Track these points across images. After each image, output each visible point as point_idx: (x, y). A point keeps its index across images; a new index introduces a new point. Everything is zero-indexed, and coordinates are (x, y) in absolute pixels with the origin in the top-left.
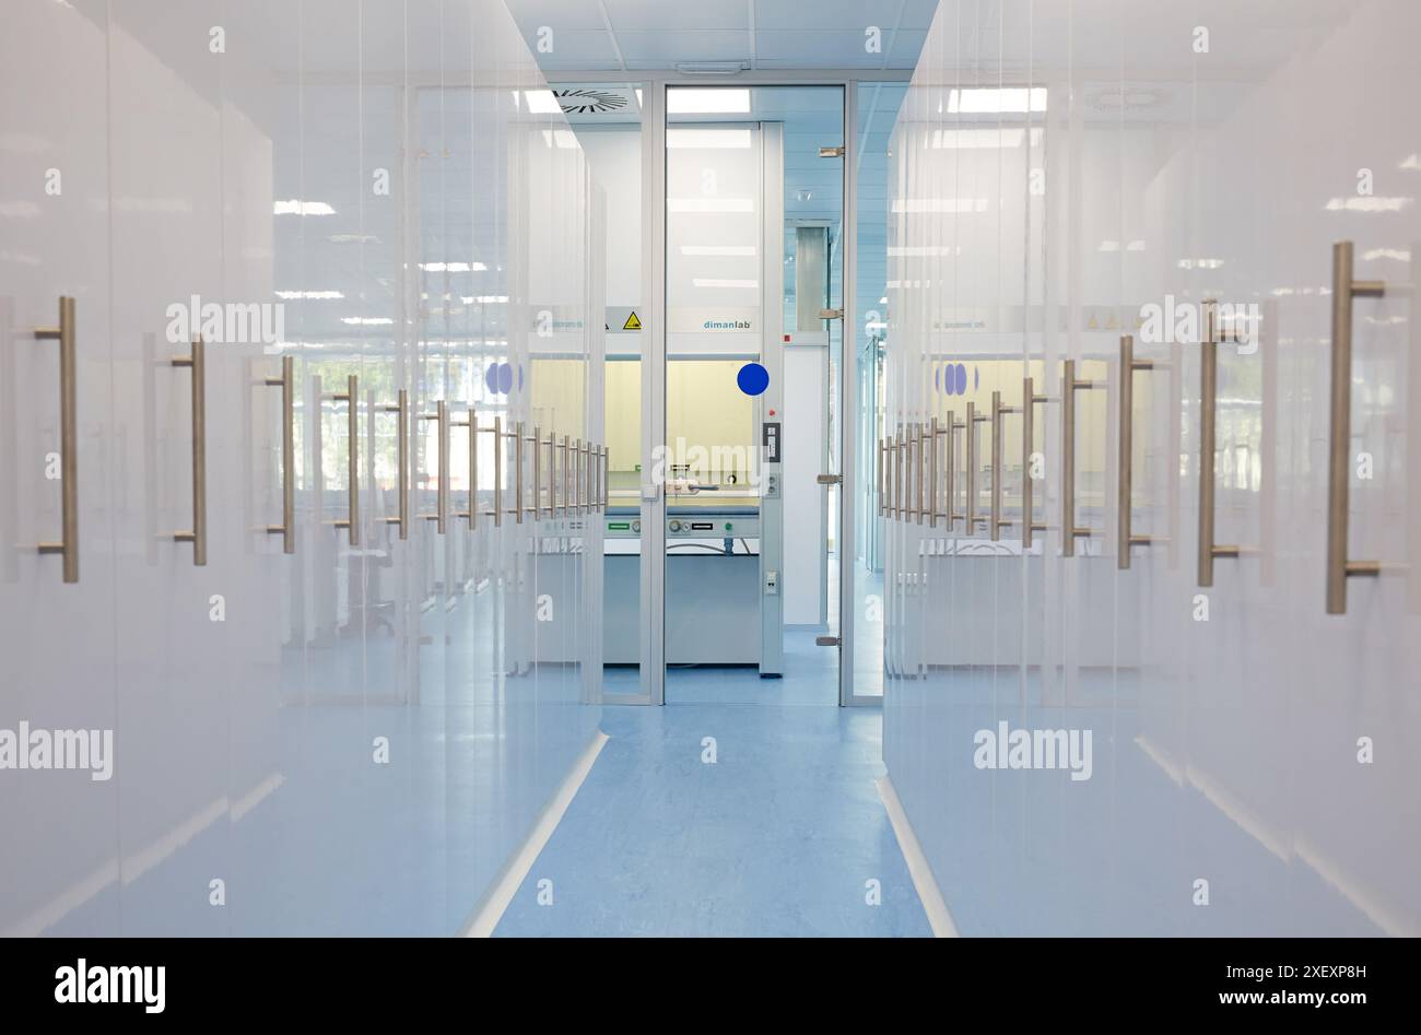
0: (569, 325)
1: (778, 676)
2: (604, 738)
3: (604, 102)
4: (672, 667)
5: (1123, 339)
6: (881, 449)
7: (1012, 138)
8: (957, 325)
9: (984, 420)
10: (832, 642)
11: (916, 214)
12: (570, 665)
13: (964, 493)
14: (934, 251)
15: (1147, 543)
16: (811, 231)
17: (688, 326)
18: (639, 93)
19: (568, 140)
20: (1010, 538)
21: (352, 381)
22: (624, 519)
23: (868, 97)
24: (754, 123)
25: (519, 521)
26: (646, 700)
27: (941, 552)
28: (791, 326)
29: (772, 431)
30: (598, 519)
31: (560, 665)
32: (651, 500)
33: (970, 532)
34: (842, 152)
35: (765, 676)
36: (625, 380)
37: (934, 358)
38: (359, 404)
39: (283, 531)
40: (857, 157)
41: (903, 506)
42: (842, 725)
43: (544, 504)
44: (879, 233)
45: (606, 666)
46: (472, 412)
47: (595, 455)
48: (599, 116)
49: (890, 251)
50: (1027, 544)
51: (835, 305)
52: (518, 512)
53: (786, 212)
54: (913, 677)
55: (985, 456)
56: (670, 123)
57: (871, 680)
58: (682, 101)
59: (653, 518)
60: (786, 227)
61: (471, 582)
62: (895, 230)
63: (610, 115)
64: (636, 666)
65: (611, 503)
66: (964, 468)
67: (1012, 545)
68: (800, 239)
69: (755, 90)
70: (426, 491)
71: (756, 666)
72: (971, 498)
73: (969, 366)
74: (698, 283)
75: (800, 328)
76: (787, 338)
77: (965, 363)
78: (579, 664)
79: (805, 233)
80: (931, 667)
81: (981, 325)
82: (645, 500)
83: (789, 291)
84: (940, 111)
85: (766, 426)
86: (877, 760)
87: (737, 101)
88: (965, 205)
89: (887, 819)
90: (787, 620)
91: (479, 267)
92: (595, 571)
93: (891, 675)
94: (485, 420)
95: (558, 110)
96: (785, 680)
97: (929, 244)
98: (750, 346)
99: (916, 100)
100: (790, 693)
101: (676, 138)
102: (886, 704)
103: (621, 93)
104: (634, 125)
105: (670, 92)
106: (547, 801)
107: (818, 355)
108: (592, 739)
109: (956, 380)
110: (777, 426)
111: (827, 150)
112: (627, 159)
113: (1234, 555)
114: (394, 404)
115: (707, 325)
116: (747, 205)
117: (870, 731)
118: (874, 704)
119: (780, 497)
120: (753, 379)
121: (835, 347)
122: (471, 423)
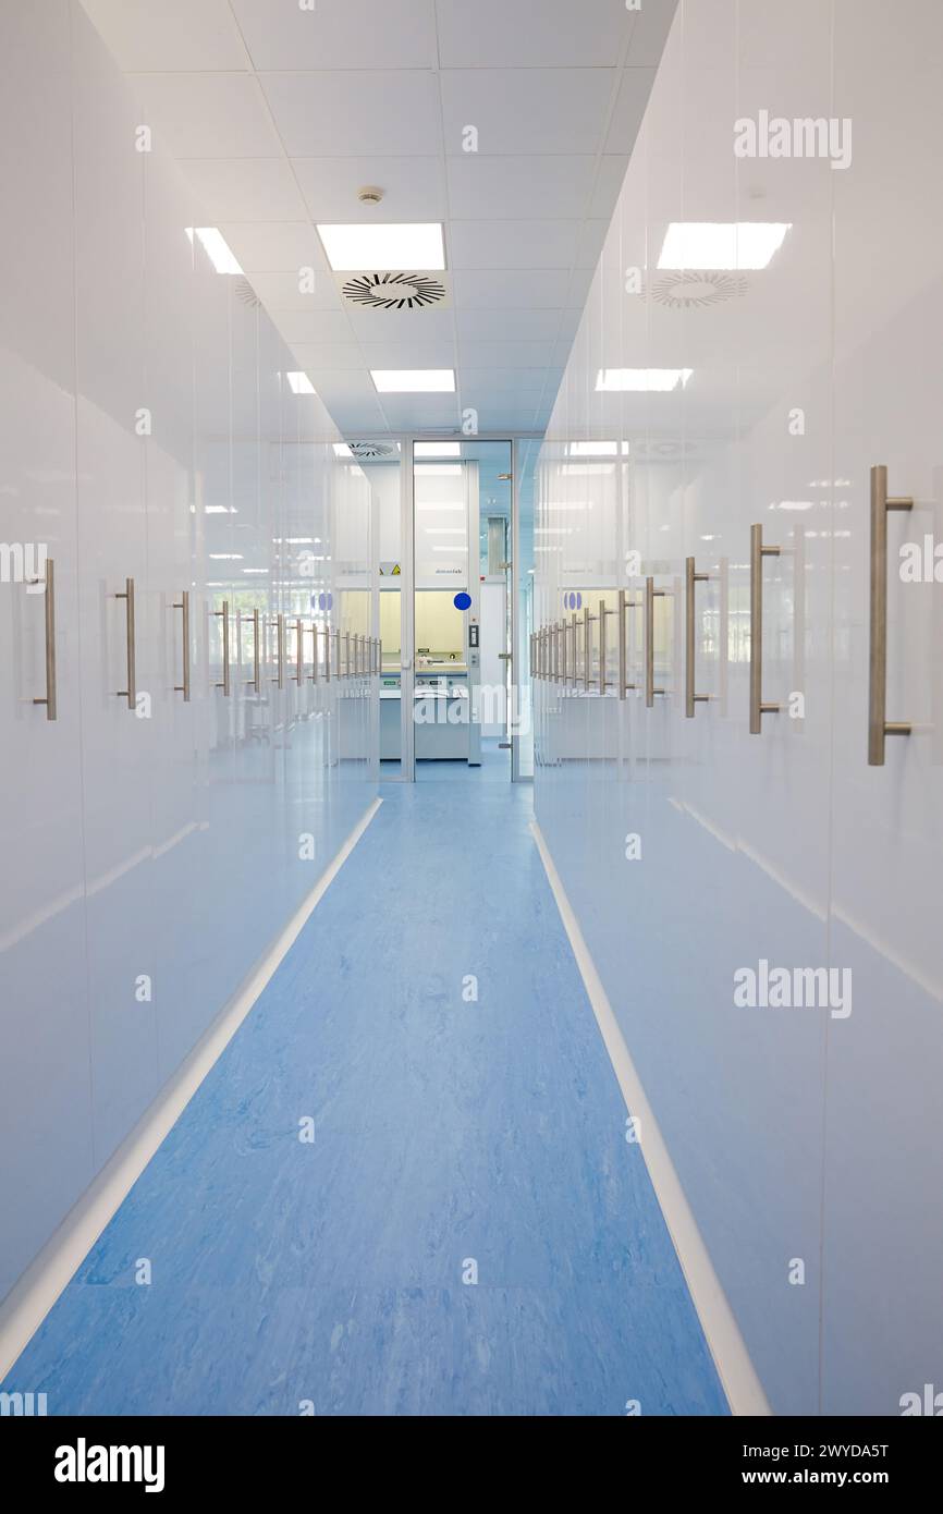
0: (357, 572)
1: (478, 765)
2: (380, 801)
3: (380, 450)
4: (419, 761)
5: (648, 579)
6: (531, 640)
7: (609, 469)
8: (576, 571)
9: (594, 619)
10: (507, 746)
11: (553, 511)
12: (360, 760)
13: (583, 663)
14: (564, 531)
15: (662, 692)
16: (496, 520)
17: (427, 572)
18: (399, 445)
19: (357, 470)
20: (595, 688)
21: (225, 605)
22: (391, 679)
23: (524, 446)
24: (463, 461)
25: (328, 681)
26: (405, 779)
27: (568, 695)
28: (485, 571)
29: (474, 630)
30: (376, 680)
31: (353, 760)
32: (406, 669)
33: (574, 686)
34: (510, 477)
35: (471, 765)
36: (392, 603)
37: (565, 589)
38: (230, 616)
39: (184, 689)
40: (519, 482)
41: (547, 672)
42: (513, 793)
43: (344, 671)
44: (530, 521)
45: (381, 760)
46: (299, 621)
47: (375, 644)
48: (377, 458)
49: (536, 531)
50: (603, 692)
51: (509, 561)
52: (327, 676)
53: (481, 510)
54: (555, 765)
55: (595, 643)
56: (416, 461)
57: (527, 768)
58: (422, 449)
59: (407, 678)
60: (481, 517)
61: (313, 714)
62: (538, 520)
63: (384, 457)
64: (400, 760)
65: (383, 670)
66: (583, 649)
67: (594, 692)
68: (490, 523)
69: (463, 444)
70: (291, 664)
71: (466, 760)
72: (587, 667)
73: (583, 593)
74: (436, 548)
75: (491, 573)
76: (483, 579)
77: (581, 592)
78: (365, 759)
79: (492, 521)
80: (564, 760)
81: (590, 571)
82: (404, 668)
83: (483, 553)
84: (566, 453)
85: (471, 627)
86: (531, 811)
87: (453, 449)
88: (581, 506)
89: (535, 845)
90: (483, 735)
91: (317, 540)
92: (375, 707)
93: (539, 762)
94: (307, 624)
95: (351, 454)
96: (482, 767)
97: (561, 528)
98: (461, 583)
99: (548, 449)
100: (484, 775)
101: (419, 470)
102: (535, 780)
103: (390, 445)
104: (397, 463)
105: (416, 444)
106: (346, 837)
107: (501, 587)
108: (374, 801)
109: (574, 601)
110: (477, 627)
111: (503, 475)
112: (392, 481)
113: (706, 699)
114: (252, 617)
115: (438, 572)
116: (461, 506)
117: (527, 795)
118: (529, 781)
119: (478, 666)
120: (463, 601)
121: (509, 583)
122: (299, 627)
